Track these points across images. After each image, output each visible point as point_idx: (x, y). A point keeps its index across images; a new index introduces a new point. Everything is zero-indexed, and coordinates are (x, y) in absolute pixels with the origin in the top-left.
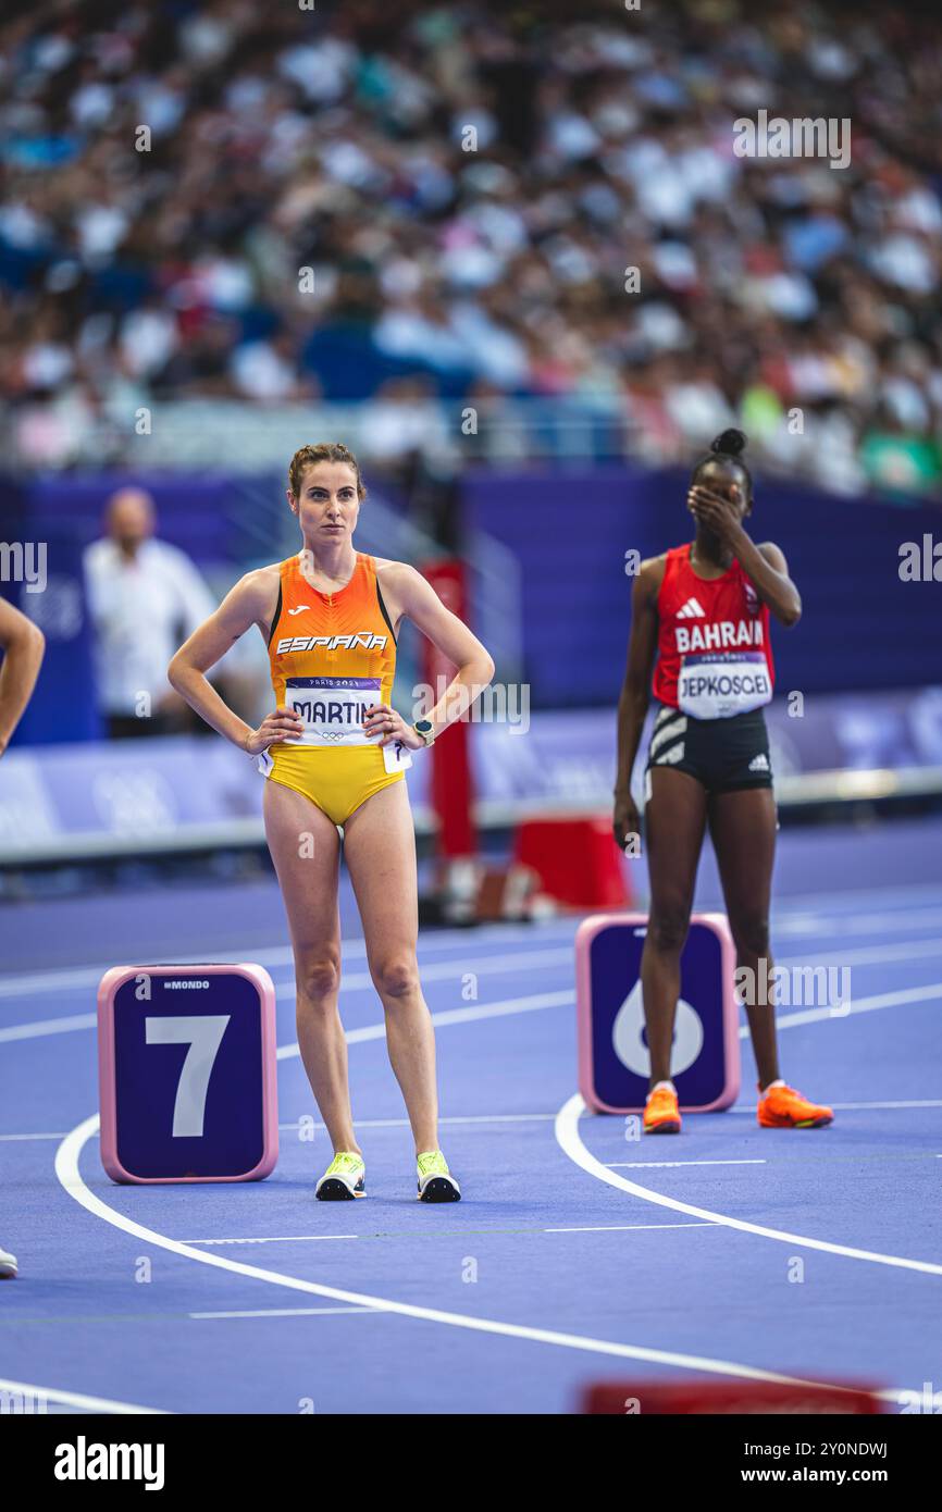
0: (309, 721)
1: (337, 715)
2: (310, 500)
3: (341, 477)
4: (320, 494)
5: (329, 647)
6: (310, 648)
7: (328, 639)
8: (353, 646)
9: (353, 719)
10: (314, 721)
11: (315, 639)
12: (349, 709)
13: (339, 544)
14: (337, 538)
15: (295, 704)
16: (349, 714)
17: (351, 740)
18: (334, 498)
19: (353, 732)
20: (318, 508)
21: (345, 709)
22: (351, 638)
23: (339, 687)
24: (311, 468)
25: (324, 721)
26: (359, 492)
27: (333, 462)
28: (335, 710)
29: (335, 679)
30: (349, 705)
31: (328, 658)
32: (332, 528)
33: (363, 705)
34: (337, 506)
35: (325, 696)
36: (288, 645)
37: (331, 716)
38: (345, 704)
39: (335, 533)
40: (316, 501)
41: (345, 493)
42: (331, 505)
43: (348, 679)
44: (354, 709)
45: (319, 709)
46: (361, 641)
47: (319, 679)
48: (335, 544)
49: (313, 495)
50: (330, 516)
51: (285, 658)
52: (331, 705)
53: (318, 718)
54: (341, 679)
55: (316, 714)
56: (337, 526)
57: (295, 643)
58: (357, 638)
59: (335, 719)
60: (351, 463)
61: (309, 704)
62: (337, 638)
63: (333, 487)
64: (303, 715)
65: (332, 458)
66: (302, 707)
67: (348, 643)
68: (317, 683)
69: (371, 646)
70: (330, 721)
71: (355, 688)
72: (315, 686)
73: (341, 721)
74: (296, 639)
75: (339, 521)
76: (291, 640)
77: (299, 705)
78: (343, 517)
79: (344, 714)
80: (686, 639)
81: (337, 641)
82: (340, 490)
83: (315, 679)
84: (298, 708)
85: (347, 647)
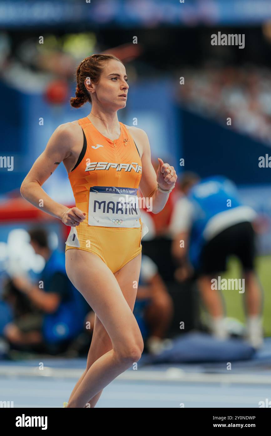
0: (104, 212)
5: (117, 169)
6: (107, 169)
7: (116, 165)
8: (129, 170)
10: (108, 212)
15: (95, 202)
23: (121, 193)
25: (113, 212)
31: (116, 175)
36: (95, 166)
37: (118, 210)
45: (111, 205)
46: (133, 168)
53: (110, 211)
55: (108, 208)
57: (98, 165)
58: (131, 166)
59: (120, 212)
61: (104, 202)
62: (121, 165)
64: (100, 208)
66: (100, 204)
67: (127, 168)
70: (117, 213)
72: (108, 192)
73: (122, 213)
74: (99, 163)
76: (96, 163)
77: (98, 202)
81: (121, 167)
84: (97, 205)
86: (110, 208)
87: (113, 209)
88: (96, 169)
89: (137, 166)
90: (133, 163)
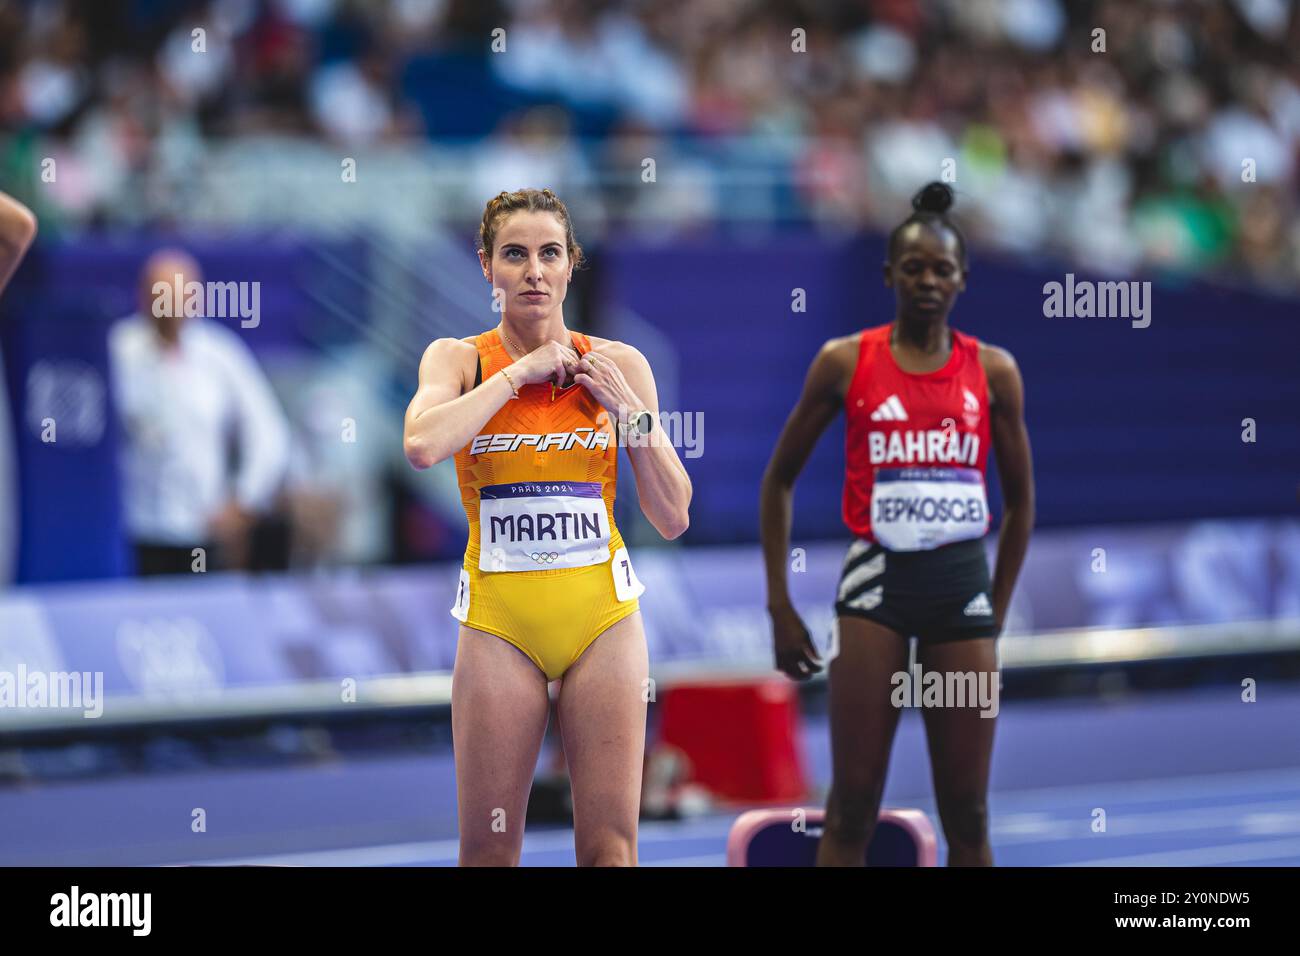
1: (549, 529)
2: (505, 260)
3: (543, 231)
4: (517, 252)
5: (539, 448)
6: (514, 448)
7: (537, 437)
8: (569, 446)
9: (571, 533)
11: (521, 437)
12: (564, 522)
13: (542, 317)
14: (540, 309)
16: (564, 528)
17: (567, 560)
18: (535, 257)
19: (570, 550)
20: (514, 271)
21: (558, 521)
22: (565, 435)
23: (548, 494)
24: (505, 220)
25: (532, 538)
26: (570, 250)
27: (534, 211)
28: (546, 523)
29: (543, 484)
30: (564, 516)
32: (533, 296)
33: (583, 516)
34: (538, 268)
35: (533, 506)
36: (487, 443)
37: (541, 532)
38: (558, 515)
39: (537, 302)
40: (512, 261)
41: (549, 251)
42: (530, 266)
43: (559, 484)
44: (570, 522)
45: (525, 523)
47: (522, 485)
48: (538, 317)
49: (508, 254)
50: (529, 280)
51: (480, 460)
52: (540, 517)
53: (525, 535)
54: (552, 484)
56: (541, 293)
58: (574, 437)
60: (558, 213)
61: (511, 518)
62: (549, 436)
63: (533, 243)
65: (532, 207)
67: (562, 443)
68: (521, 490)
69: (592, 446)
70: (540, 538)
71: (568, 494)
72: (518, 495)
73: (554, 537)
75: (542, 287)
76: (490, 437)
78: (549, 283)
79: (558, 528)
80: (881, 447)
81: (548, 440)
82: (542, 247)
83: (517, 485)
85: (561, 447)
86: (524, 530)
87: (530, 532)
88: (491, 449)
89: (591, 434)
90: (578, 430)
